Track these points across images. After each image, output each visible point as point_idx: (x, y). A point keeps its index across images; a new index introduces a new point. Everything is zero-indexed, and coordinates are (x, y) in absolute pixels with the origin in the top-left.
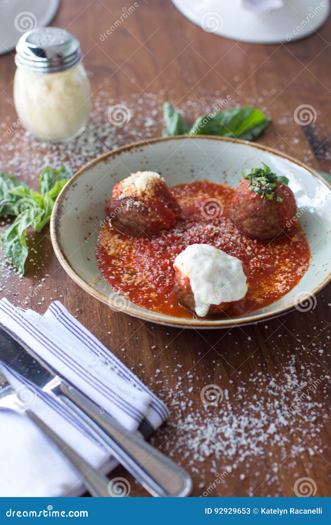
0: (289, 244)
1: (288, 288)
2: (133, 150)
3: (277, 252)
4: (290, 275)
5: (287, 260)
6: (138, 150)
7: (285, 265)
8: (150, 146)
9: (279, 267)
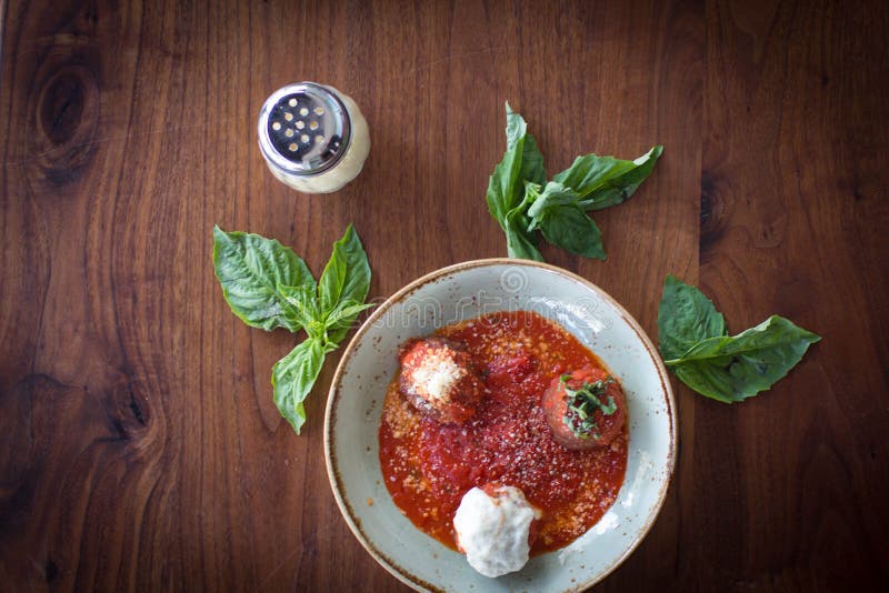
0: (606, 452)
1: (584, 528)
2: (440, 280)
3: (588, 465)
4: (592, 506)
5: (596, 481)
6: (447, 278)
7: (592, 489)
8: (463, 272)
9: (583, 489)
